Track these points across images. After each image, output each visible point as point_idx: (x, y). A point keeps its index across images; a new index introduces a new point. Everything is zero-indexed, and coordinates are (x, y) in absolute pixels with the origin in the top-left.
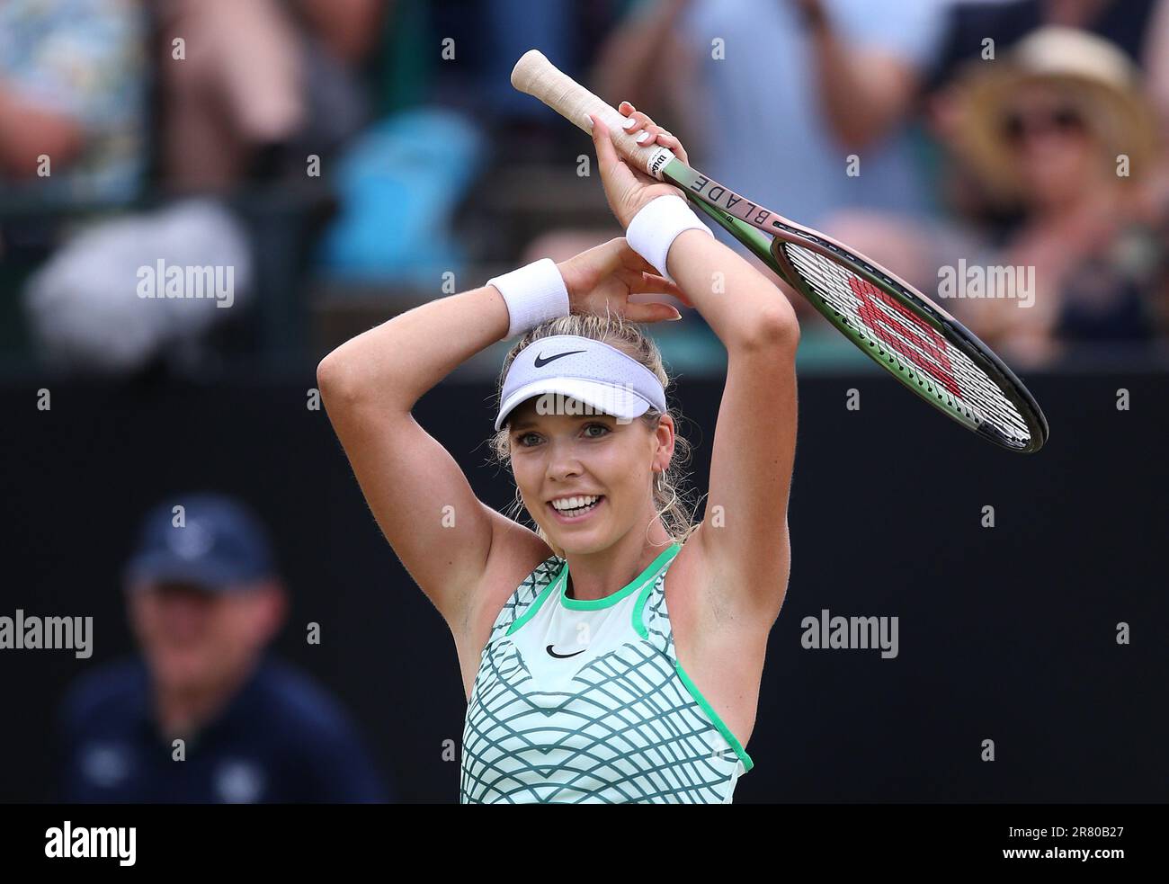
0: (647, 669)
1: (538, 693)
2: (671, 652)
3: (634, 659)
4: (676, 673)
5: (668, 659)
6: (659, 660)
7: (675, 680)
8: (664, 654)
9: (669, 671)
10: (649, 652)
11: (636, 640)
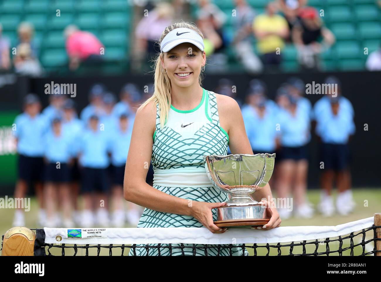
0: (213, 130)
1: (185, 140)
2: (219, 125)
3: (210, 128)
4: (221, 130)
5: (218, 127)
6: (216, 127)
7: (221, 132)
8: (217, 126)
9: (219, 130)
10: (213, 126)
11: (209, 122)
